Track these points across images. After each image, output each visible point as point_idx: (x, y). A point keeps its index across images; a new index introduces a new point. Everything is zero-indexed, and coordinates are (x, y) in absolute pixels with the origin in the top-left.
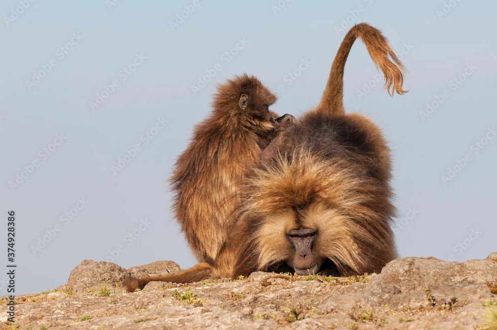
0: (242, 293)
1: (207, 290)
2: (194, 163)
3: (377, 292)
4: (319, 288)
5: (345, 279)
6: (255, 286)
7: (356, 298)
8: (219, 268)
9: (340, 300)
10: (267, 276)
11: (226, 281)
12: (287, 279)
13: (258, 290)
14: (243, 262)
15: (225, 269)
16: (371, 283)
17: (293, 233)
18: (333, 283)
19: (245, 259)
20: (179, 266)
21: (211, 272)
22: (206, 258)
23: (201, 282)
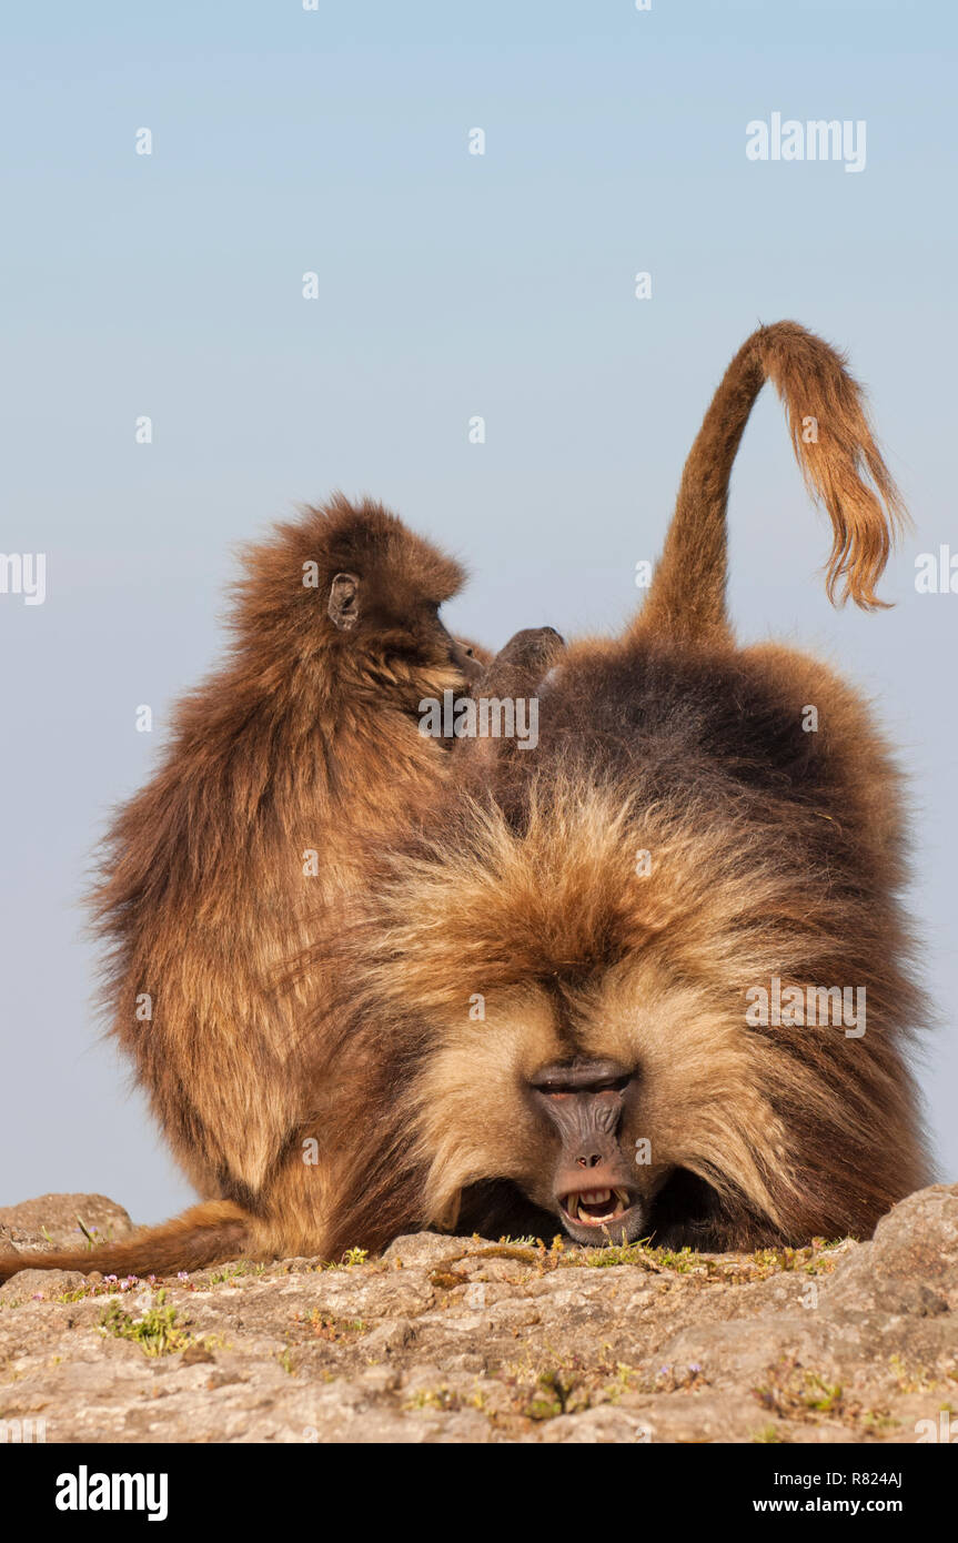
0: (359, 1313)
1: (230, 1301)
2: (182, 838)
3: (857, 1307)
4: (646, 1293)
5: (744, 1262)
6: (408, 1285)
7: (779, 1332)
8: (274, 1223)
9: (722, 1338)
10: (451, 1249)
11: (302, 1269)
12: (526, 1261)
13: (417, 1301)
14: (364, 1203)
15: (297, 1225)
16: (837, 1277)
17: (550, 1076)
18: (698, 1277)
19: (372, 1193)
20: (126, 1214)
21: (245, 1235)
22: (230, 1186)
23: (208, 1274)
